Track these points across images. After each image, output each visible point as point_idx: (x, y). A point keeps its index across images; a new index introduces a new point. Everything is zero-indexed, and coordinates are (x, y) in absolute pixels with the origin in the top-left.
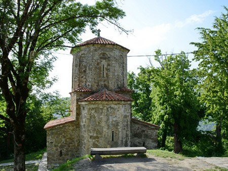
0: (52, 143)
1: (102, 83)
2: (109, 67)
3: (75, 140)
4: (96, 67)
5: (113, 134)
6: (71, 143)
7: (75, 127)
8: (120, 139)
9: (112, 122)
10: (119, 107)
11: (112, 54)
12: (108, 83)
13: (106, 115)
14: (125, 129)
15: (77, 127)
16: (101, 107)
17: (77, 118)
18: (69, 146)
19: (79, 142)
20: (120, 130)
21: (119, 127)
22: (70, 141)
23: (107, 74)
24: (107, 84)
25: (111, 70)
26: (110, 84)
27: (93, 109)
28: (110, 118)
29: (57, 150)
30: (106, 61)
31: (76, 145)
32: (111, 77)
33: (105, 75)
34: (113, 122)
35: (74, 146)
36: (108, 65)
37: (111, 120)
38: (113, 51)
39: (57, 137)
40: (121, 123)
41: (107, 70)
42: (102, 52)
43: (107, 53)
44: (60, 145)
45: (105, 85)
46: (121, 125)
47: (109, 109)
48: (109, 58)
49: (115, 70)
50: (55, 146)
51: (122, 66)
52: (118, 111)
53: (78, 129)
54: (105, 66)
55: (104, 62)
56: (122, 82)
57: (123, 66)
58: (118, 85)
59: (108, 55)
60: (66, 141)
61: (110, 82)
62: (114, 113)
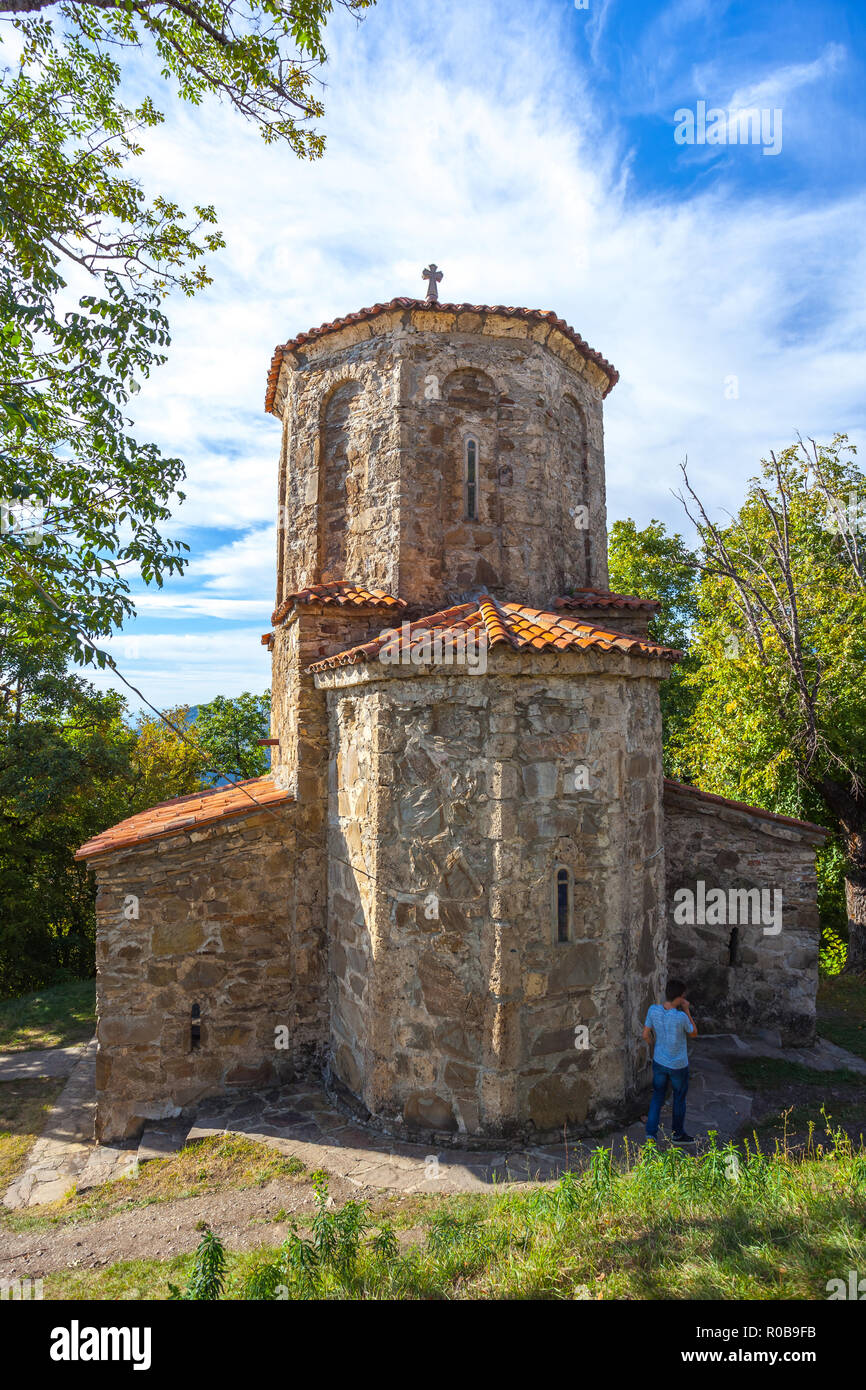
0: (130, 953)
1: (468, 556)
2: (503, 459)
3: (293, 929)
4: (427, 456)
5: (563, 890)
6: (268, 954)
7: (290, 842)
8: (614, 925)
9: (553, 803)
10: (599, 700)
11: (525, 379)
12: (504, 554)
13: (516, 755)
14: (635, 851)
15: (303, 845)
16: (478, 700)
17: (306, 782)
18: (252, 976)
19: (323, 942)
20: (609, 859)
21: (603, 842)
22: (259, 939)
23: (492, 500)
24: (496, 563)
25: (518, 473)
26: (515, 564)
27: (417, 712)
28: (541, 778)
29: (166, 1001)
30: (486, 421)
31: (303, 966)
32: (522, 517)
33: (482, 507)
34: (564, 806)
35: (288, 969)
36: (503, 444)
37: (546, 793)
38: (532, 363)
39: (170, 916)
40: (614, 809)
41: (496, 473)
42: (464, 363)
43: (491, 371)
44: (186, 965)
45: (483, 567)
46: (618, 827)
47: (534, 710)
48: (505, 400)
49: (541, 477)
50: (155, 976)
51: (577, 464)
52: (595, 724)
53: (309, 856)
54: (483, 453)
55: (474, 431)
56: (582, 560)
57: (585, 466)
58: (560, 573)
59: (501, 384)
60: (230, 936)
61: (513, 551)
62: (569, 737)
